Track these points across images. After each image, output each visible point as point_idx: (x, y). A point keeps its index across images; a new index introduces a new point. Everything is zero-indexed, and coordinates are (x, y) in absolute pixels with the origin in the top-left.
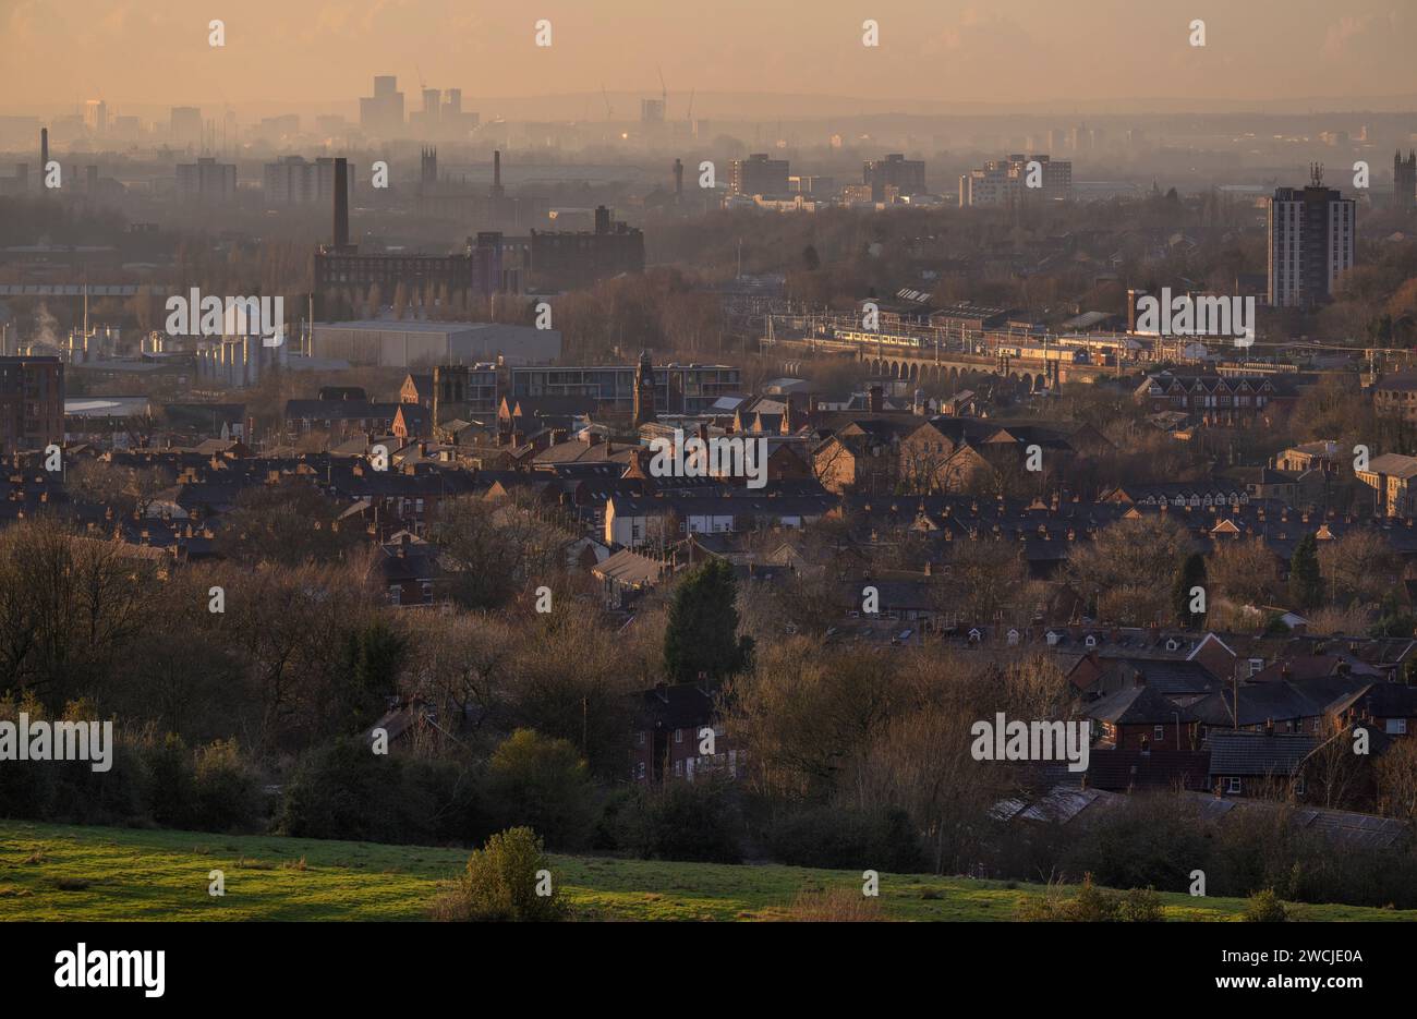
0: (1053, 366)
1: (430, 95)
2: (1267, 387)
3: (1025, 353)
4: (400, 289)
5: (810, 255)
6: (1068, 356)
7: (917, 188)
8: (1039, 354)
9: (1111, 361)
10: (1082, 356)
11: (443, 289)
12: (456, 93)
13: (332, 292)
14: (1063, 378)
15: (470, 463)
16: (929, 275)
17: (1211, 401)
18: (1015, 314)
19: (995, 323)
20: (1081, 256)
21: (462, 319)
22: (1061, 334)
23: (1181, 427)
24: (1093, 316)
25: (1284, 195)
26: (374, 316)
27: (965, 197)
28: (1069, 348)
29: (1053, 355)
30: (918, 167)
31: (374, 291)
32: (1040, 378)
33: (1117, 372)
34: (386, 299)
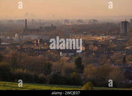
0: (100, 39)
1: (31, 14)
2: (123, 41)
3: (97, 38)
4: (32, 32)
5: (73, 29)
6: (101, 38)
7: (82, 23)
8: (98, 38)
9: (106, 39)
10: (103, 38)
11: (37, 32)
12: (34, 14)
13: (26, 32)
14: (101, 40)
15: (46, 48)
16: (85, 31)
17: (117, 42)
18: (95, 34)
19: (93, 35)
20: (100, 29)
21: (39, 35)
22: (100, 36)
23: (115, 45)
24: (103, 34)
25: (122, 22)
26: (30, 35)
27: (87, 23)
28: (101, 37)
29: (100, 38)
30: (82, 20)
31: (30, 32)
32: (99, 41)
33: (107, 40)
34: (31, 33)
